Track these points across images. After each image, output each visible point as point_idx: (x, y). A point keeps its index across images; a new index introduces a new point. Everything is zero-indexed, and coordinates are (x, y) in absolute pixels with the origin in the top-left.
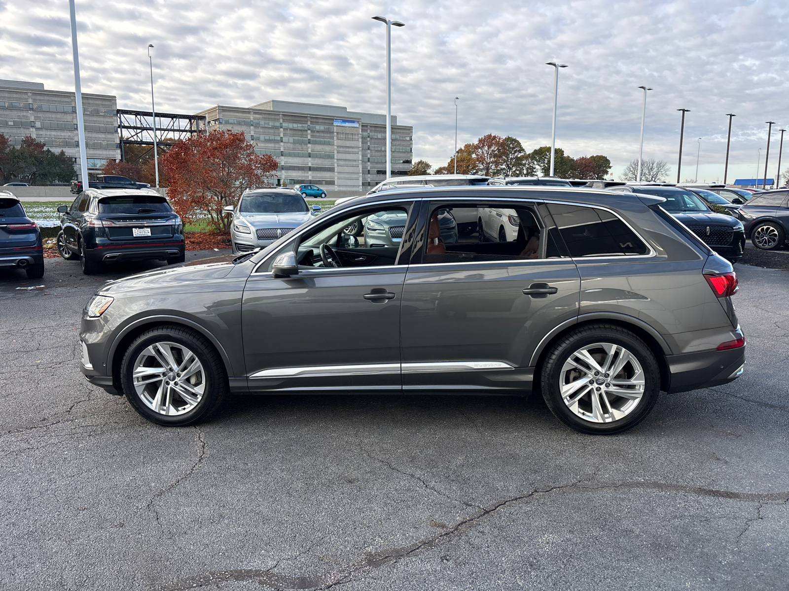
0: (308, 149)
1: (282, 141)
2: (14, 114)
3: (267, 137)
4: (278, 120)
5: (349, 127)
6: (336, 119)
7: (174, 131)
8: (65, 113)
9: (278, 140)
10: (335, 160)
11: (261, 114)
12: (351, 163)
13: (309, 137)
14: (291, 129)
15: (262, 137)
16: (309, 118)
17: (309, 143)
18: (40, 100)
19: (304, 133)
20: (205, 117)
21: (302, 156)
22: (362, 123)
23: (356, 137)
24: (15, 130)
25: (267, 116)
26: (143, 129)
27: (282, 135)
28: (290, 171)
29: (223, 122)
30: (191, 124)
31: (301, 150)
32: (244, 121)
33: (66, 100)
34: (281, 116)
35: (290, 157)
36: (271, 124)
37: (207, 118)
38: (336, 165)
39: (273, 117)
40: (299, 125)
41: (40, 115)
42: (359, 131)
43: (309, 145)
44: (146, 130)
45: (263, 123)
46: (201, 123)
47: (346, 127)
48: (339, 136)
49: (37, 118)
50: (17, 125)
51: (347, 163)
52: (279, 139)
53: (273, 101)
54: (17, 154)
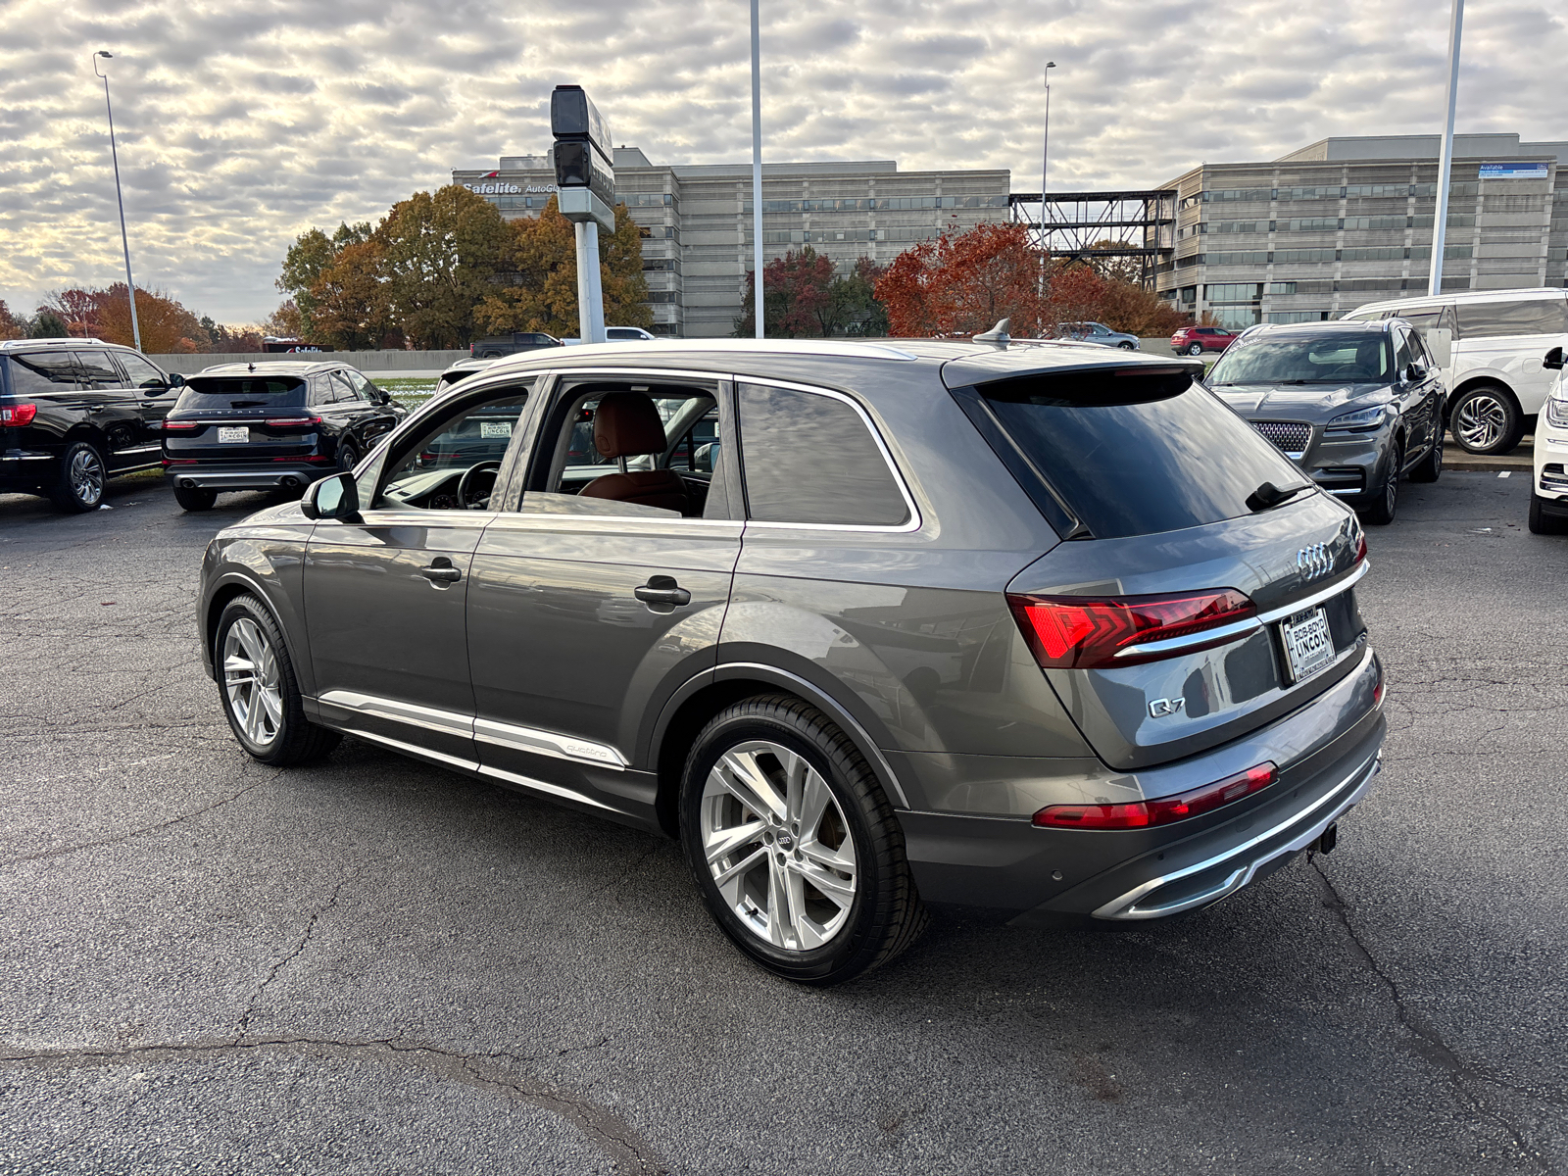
0: (1404, 240)
1: (1341, 228)
2: (846, 220)
3: (1306, 222)
4: (1338, 181)
5: (1521, 180)
6: (1485, 165)
7: (1112, 225)
8: (924, 210)
9: (1331, 227)
10: (1474, 262)
11: (1297, 171)
12: (1516, 265)
13: (1411, 212)
14: (1366, 199)
15: (1295, 224)
16: (1414, 169)
17: (1409, 226)
18: (887, 191)
19: (1400, 204)
20: (1176, 191)
21: (1389, 257)
22: (1558, 167)
23: (1538, 202)
24: (845, 248)
25: (1309, 176)
26: (1053, 227)
27: (1342, 214)
28: (1352, 293)
29: (1212, 198)
30: (1147, 208)
31: (1386, 243)
32: (1258, 193)
33: (928, 186)
34: (1345, 171)
35: (1356, 263)
36: (1320, 191)
37: (1179, 193)
38: (1473, 272)
39: (1325, 175)
40: (1387, 188)
41: (886, 218)
42: (1547, 188)
43: (1409, 232)
44: (1061, 228)
45: (1300, 192)
46: (1167, 204)
47: (1512, 180)
48: (1491, 203)
49: (879, 223)
50: (850, 239)
51: (1505, 265)
52: (1334, 222)
53: (1331, 140)
54: (843, 290)
